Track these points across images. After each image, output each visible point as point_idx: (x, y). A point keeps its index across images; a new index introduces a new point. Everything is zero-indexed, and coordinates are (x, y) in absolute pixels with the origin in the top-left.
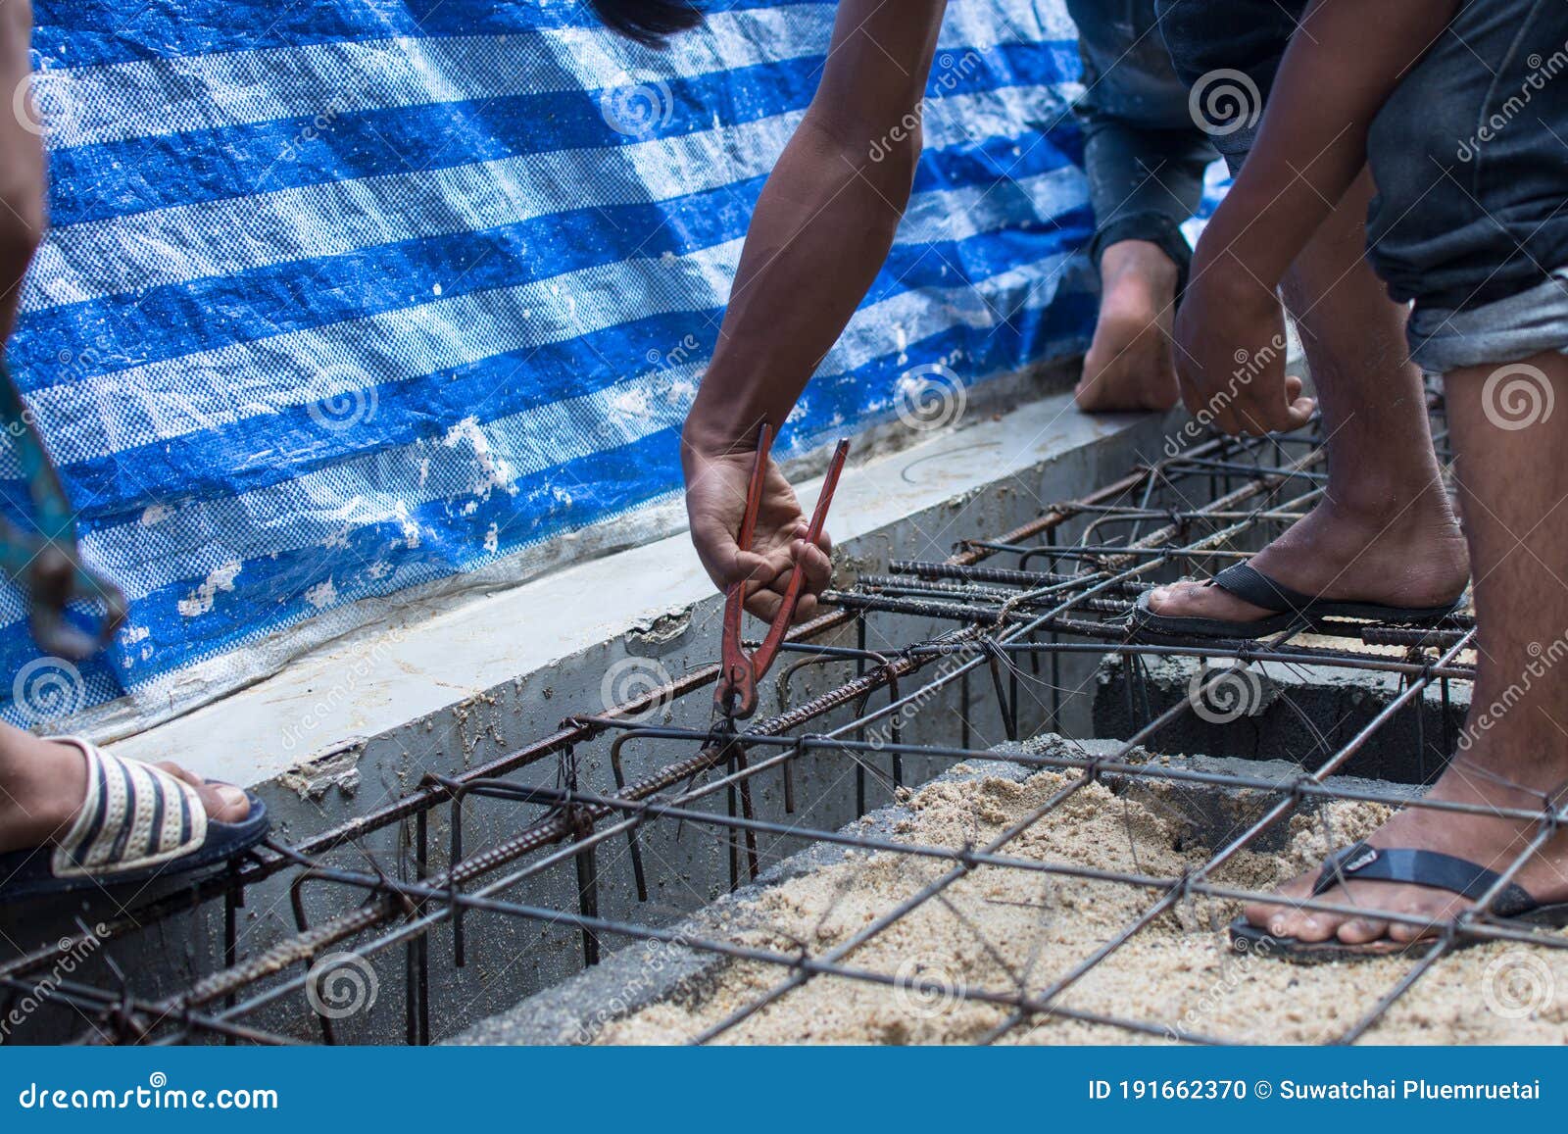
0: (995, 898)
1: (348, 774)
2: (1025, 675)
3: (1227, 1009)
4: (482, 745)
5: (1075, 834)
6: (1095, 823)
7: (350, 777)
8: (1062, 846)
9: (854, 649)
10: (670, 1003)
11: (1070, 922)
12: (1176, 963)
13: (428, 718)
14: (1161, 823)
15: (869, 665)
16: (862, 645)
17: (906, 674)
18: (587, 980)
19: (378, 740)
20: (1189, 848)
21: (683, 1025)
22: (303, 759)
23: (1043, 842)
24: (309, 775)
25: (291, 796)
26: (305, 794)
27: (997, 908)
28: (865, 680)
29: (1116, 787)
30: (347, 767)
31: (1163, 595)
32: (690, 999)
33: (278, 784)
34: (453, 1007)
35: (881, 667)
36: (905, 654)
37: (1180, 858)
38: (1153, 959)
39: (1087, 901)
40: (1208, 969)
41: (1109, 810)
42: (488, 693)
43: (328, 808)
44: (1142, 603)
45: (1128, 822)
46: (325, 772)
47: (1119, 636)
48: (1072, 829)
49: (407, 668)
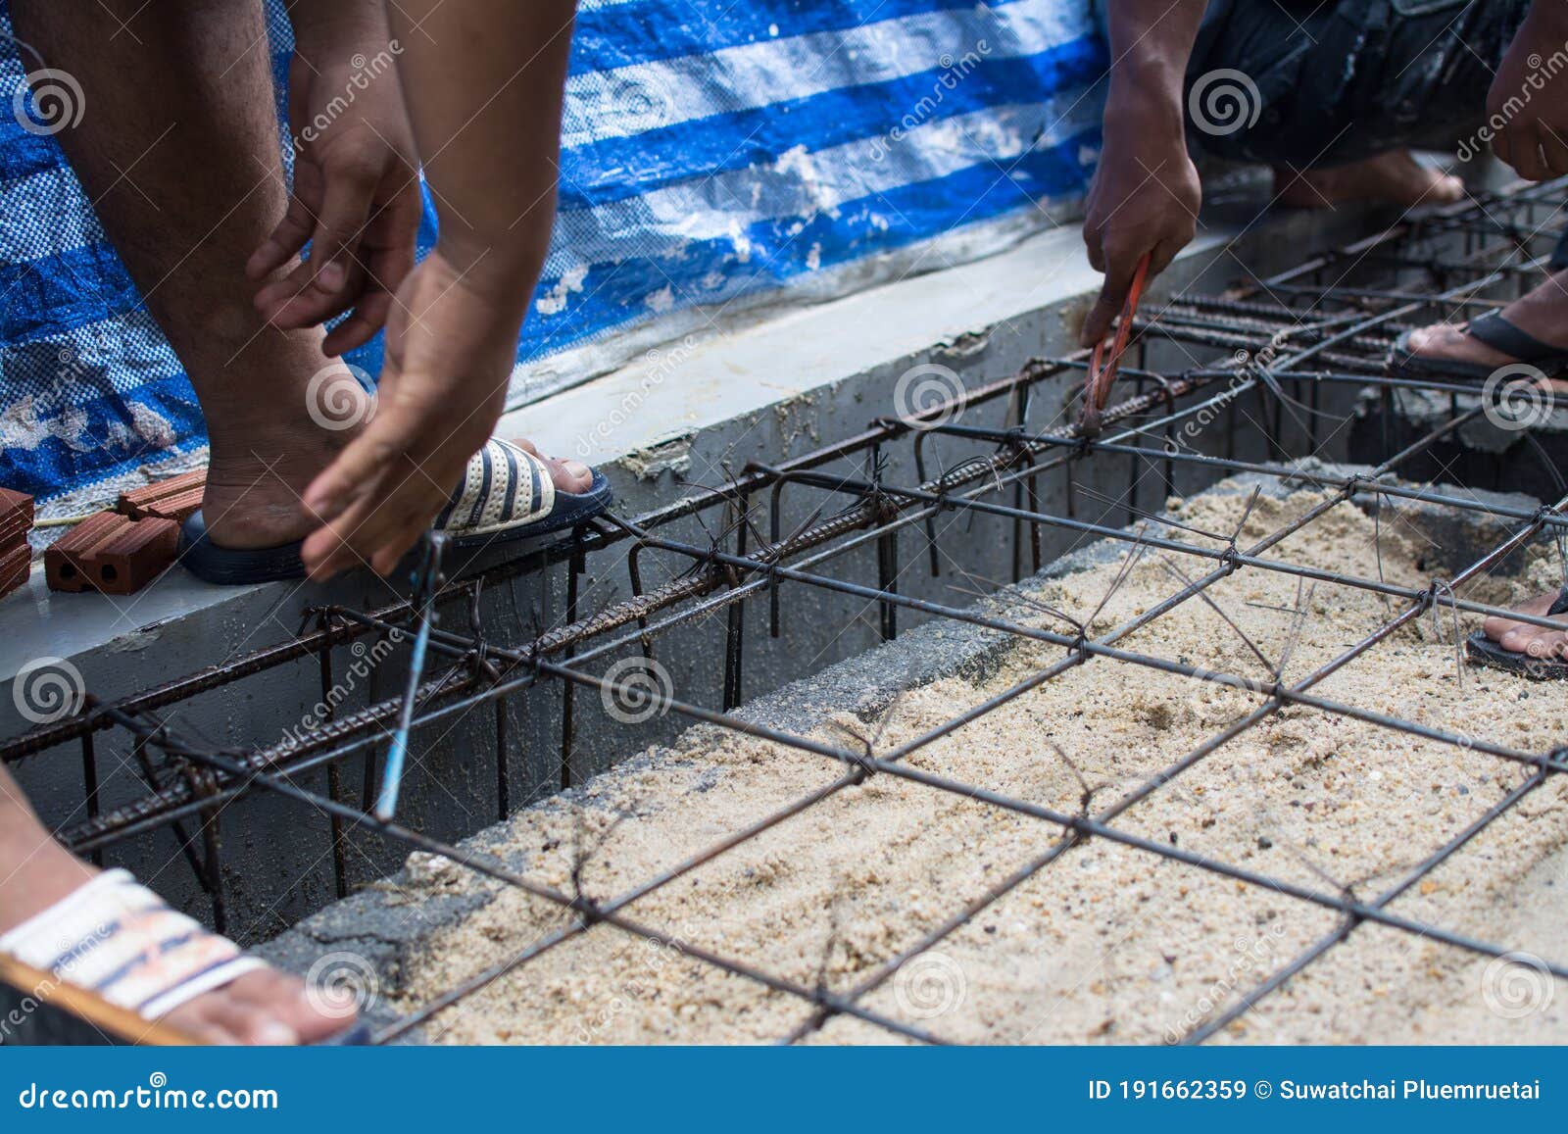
0: (1254, 602)
1: (680, 461)
2: (1286, 399)
3: (1461, 714)
4: (799, 440)
5: (1328, 549)
6: (1347, 540)
7: (682, 463)
8: (1316, 559)
9: (1135, 371)
10: (958, 677)
11: (1321, 627)
12: (1417, 670)
13: (753, 414)
14: (1407, 545)
15: (1147, 385)
16: (1142, 367)
17: (1181, 395)
18: (885, 652)
19: (706, 432)
20: (1431, 569)
21: (969, 697)
22: (642, 445)
23: (1299, 555)
24: (646, 459)
25: (629, 477)
26: (642, 476)
27: (1256, 611)
28: (1146, 398)
29: (1369, 509)
30: (680, 454)
31: (1422, 338)
32: (975, 674)
33: (618, 466)
34: (763, 671)
35: (1160, 388)
36: (1181, 378)
37: (1423, 577)
38: (1396, 666)
39: (1338, 609)
40: (1445, 677)
41: (1359, 529)
42: (806, 394)
43: (662, 490)
44: (1400, 344)
45: (1378, 543)
46: (660, 457)
47: (1379, 372)
48: (1326, 544)
49: (735, 369)
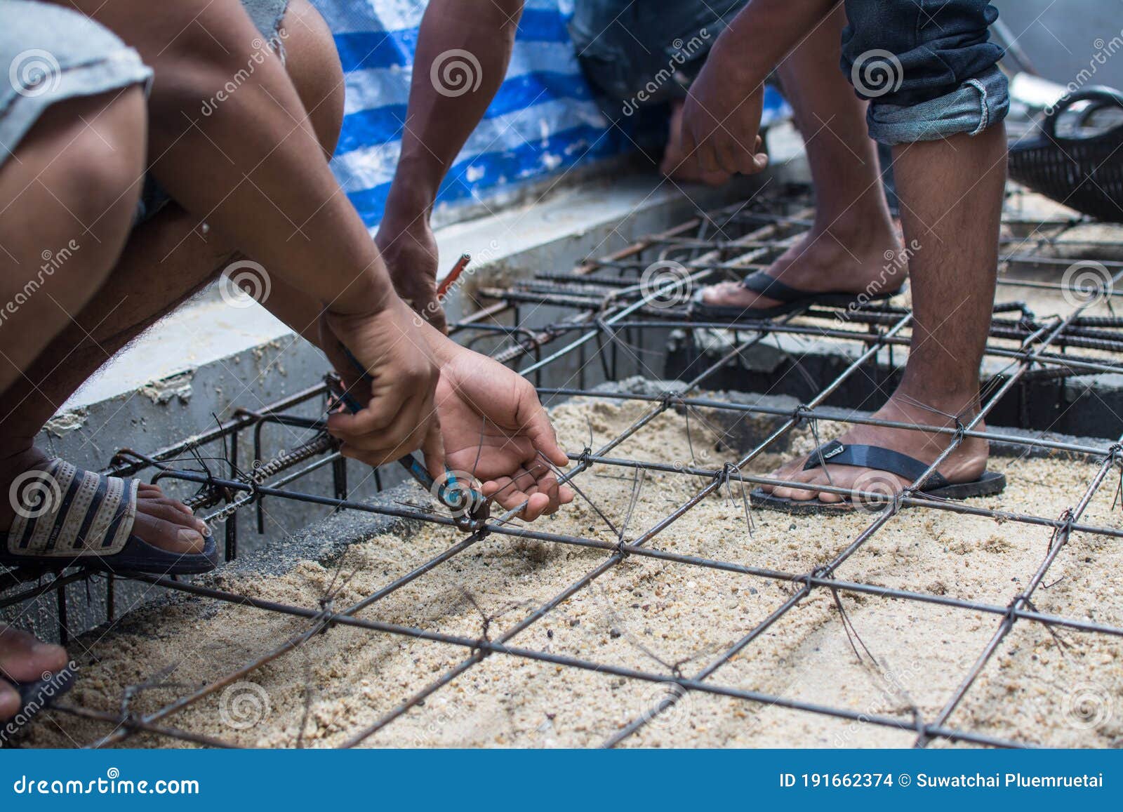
0: (601, 474)
1: (185, 389)
2: (621, 343)
3: (750, 542)
4: (271, 374)
5: (652, 439)
6: (666, 432)
7: (185, 391)
8: (644, 446)
9: (511, 327)
10: (391, 534)
11: (649, 489)
12: (718, 515)
13: (237, 355)
14: (708, 434)
15: (522, 337)
16: (517, 324)
17: (546, 343)
18: (338, 519)
19: (204, 368)
20: (725, 450)
21: (400, 548)
22: (156, 378)
23: (632, 443)
24: (159, 388)
25: (148, 401)
26: (156, 400)
27: (603, 480)
28: (520, 347)
29: (680, 411)
30: (184, 384)
31: (712, 293)
32: (404, 532)
33: (139, 393)
34: (250, 542)
35: (530, 339)
36: (544, 331)
37: (719, 456)
38: (702, 512)
39: (660, 477)
40: (737, 518)
41: (674, 424)
42: (275, 341)
43: (172, 410)
44: (698, 297)
45: (688, 433)
46: (170, 387)
47: (683, 318)
48: (650, 435)
49: (224, 325)
